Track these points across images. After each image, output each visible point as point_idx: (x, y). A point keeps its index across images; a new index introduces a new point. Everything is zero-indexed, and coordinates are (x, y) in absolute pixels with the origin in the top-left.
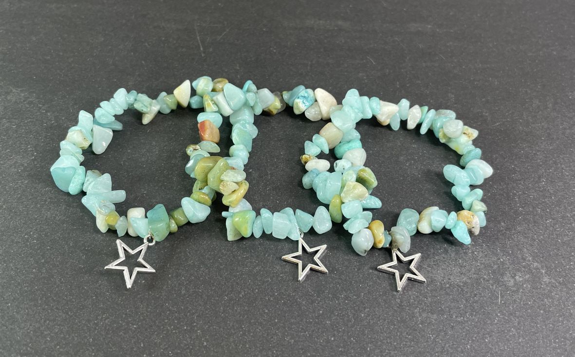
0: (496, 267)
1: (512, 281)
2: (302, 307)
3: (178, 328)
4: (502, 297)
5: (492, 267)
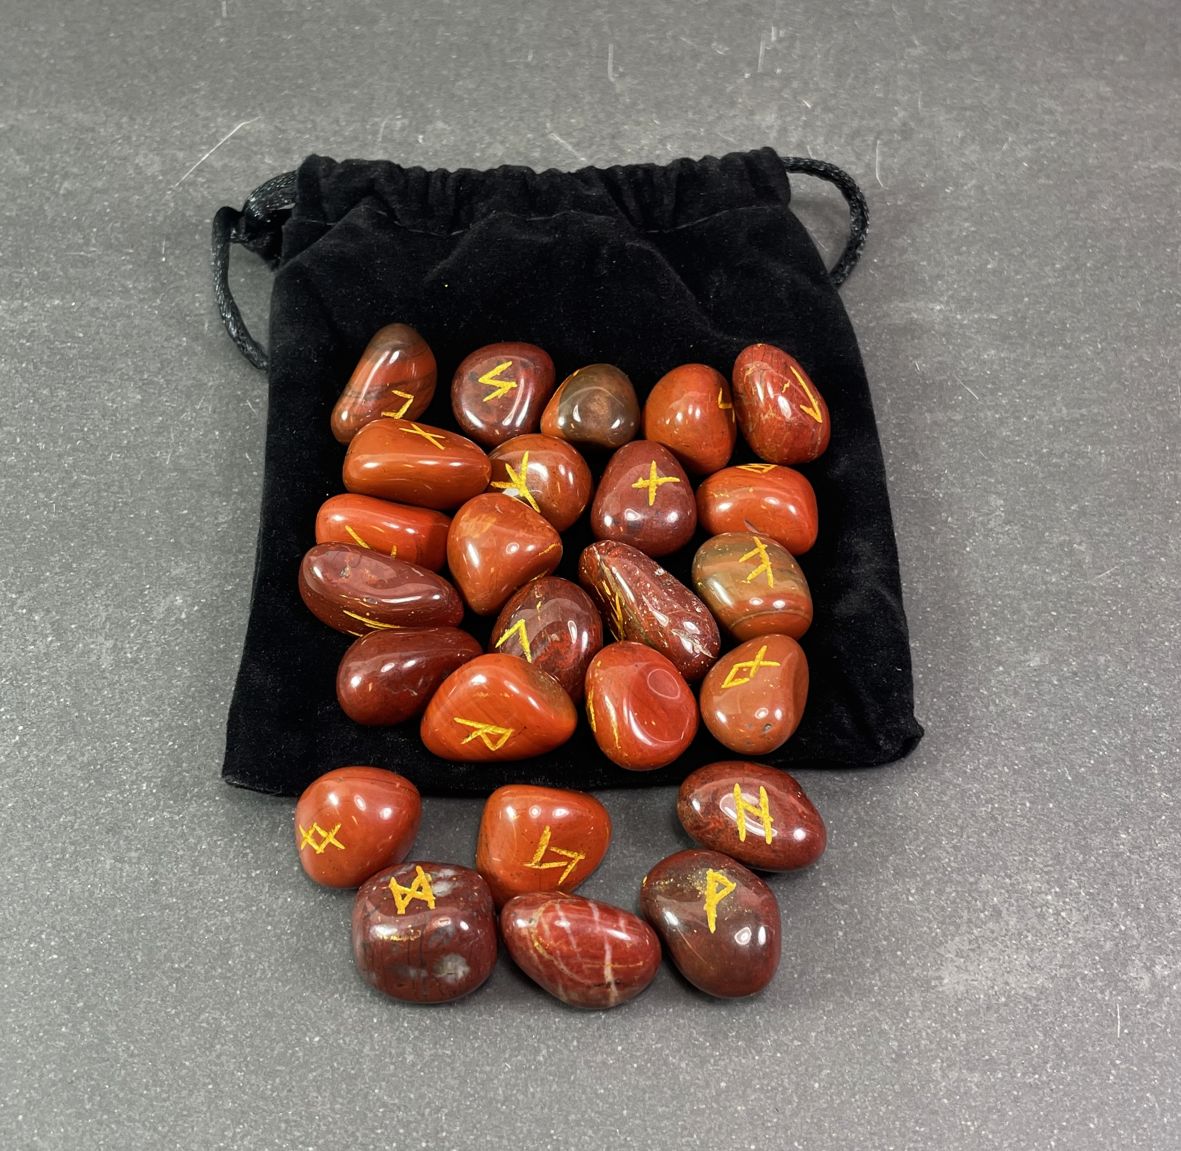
4: (1125, 1018)
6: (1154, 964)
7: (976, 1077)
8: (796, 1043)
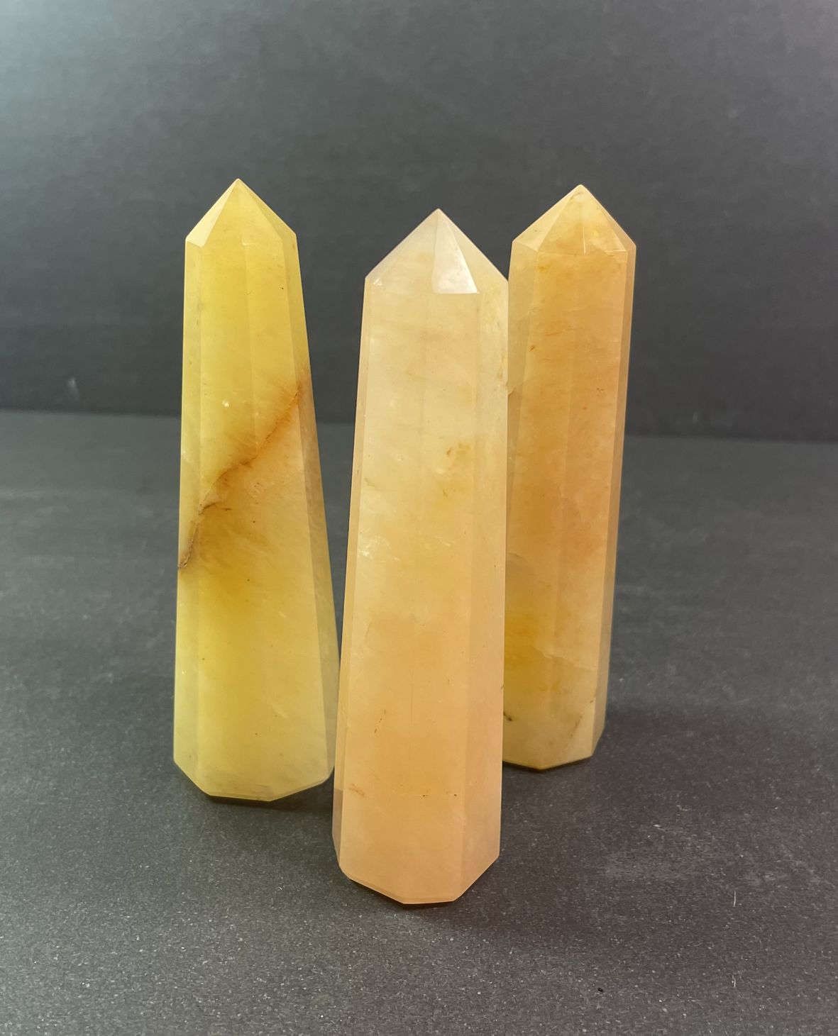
1: (758, 882)
3: (199, 921)
5: (725, 864)
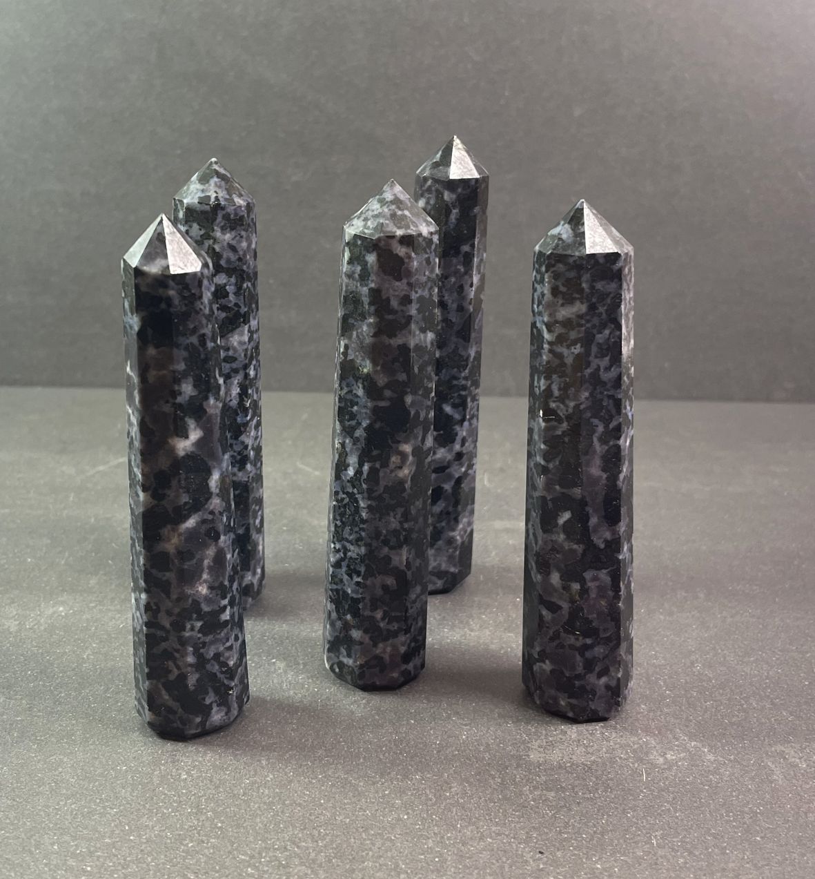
0: (636, 746)
2: (359, 789)
4: (648, 774)
6: (665, 754)
7: (553, 794)
8: (435, 777)
